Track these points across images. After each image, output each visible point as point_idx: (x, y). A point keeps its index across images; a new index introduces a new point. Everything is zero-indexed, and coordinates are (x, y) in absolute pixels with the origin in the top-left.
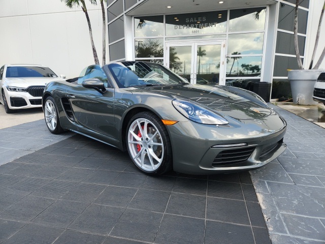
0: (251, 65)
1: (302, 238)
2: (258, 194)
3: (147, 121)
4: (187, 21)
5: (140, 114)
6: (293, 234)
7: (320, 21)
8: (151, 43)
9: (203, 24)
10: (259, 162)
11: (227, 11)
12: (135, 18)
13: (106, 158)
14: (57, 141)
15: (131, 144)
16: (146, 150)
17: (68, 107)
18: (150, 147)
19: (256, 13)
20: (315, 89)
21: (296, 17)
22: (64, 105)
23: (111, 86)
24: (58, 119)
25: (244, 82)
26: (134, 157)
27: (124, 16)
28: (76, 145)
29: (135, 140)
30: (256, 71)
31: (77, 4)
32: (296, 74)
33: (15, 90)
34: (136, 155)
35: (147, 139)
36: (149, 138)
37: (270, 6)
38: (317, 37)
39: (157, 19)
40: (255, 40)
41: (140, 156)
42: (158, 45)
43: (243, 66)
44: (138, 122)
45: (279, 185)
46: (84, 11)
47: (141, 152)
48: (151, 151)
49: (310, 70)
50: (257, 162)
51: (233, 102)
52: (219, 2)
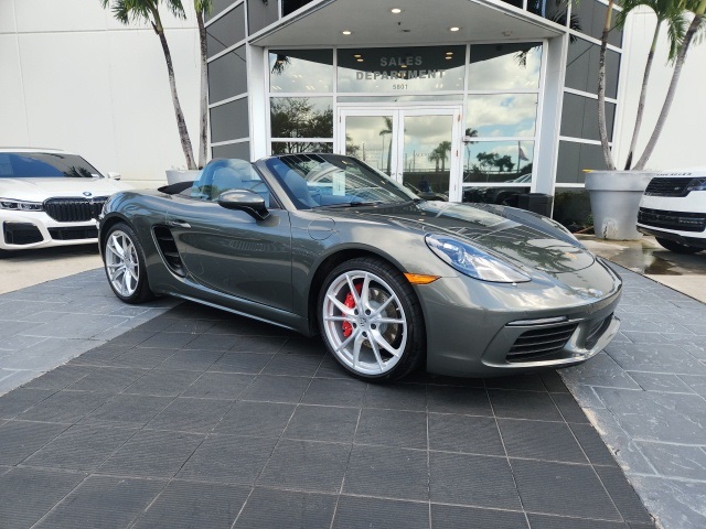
0: (497, 155)
1: (681, 479)
2: (584, 410)
3: (367, 276)
4: (384, 63)
5: (355, 262)
6: (664, 473)
7: (646, 76)
8: (293, 104)
9: (416, 72)
10: (584, 351)
11: (465, 46)
12: (270, 51)
13: (270, 352)
14: (145, 320)
15: (329, 321)
16: (364, 334)
17: (168, 247)
18: (373, 326)
19: (520, 52)
20: (641, 208)
21: (602, 65)
22: (160, 242)
23: (276, 204)
24: (143, 272)
25: (490, 191)
26: (335, 347)
27: (248, 47)
28: (192, 328)
29: (338, 312)
30: (506, 169)
31: (143, 18)
32: (600, 180)
33: (14, 206)
34: (340, 343)
35: (368, 312)
36: (372, 310)
37: (550, 39)
38: (641, 106)
39: (320, 55)
40: (502, 104)
41: (351, 346)
42: (307, 110)
43: (481, 157)
44: (348, 277)
45: (617, 393)
46: (157, 32)
47: (354, 339)
48: (375, 336)
49: (627, 172)
50: (581, 351)
51: (487, 232)
52: (449, 29)
